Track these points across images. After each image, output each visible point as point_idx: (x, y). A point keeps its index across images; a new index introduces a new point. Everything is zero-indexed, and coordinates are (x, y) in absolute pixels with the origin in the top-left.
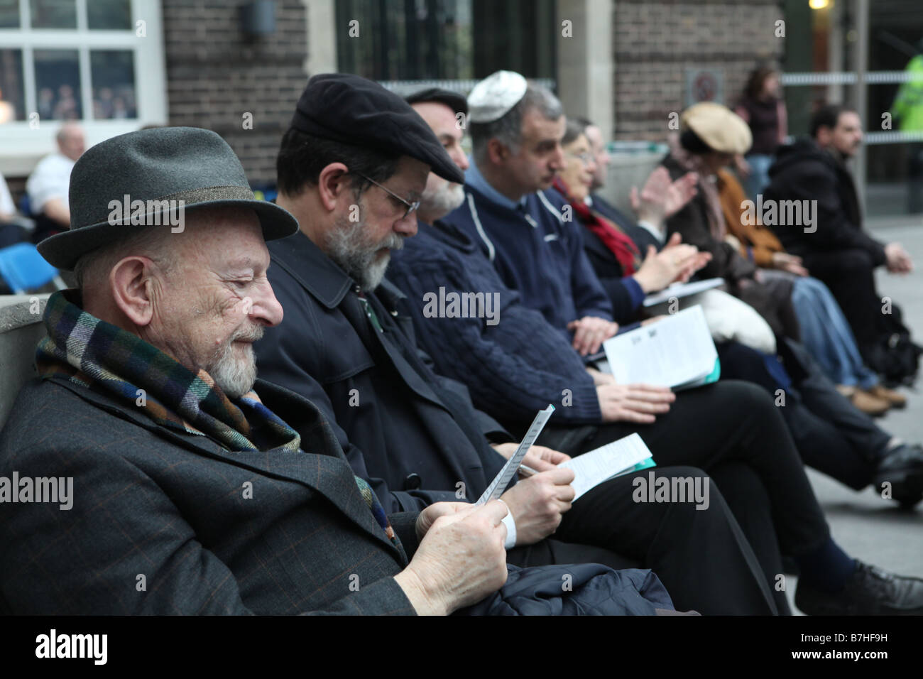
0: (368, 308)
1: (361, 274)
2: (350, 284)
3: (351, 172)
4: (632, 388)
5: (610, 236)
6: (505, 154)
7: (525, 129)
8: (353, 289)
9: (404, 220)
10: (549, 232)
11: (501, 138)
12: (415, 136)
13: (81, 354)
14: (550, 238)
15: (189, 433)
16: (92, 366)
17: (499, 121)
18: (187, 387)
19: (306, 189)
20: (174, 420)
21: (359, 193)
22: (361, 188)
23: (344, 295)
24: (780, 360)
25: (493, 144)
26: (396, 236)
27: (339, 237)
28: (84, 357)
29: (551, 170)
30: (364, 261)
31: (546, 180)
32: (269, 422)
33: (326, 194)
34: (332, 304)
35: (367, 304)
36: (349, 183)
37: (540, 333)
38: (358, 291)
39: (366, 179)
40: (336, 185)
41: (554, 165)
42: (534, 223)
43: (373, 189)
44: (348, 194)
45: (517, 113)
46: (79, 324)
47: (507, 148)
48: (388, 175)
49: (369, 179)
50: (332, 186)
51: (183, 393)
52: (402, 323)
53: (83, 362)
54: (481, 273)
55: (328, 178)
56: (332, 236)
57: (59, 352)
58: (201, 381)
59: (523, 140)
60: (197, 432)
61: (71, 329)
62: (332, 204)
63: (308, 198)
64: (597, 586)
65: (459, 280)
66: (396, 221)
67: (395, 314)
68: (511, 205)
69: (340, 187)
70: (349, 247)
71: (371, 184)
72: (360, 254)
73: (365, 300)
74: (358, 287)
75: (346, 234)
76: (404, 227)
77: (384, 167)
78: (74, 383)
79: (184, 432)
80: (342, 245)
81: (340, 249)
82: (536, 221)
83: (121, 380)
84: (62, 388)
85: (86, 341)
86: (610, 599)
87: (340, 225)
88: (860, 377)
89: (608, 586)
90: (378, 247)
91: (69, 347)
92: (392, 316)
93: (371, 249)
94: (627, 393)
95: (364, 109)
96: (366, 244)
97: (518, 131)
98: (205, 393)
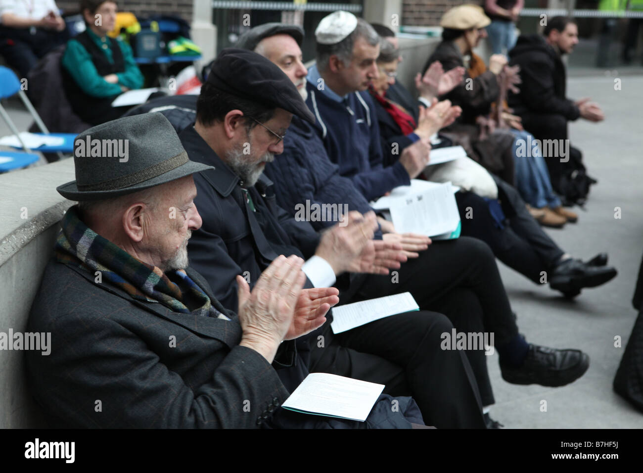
0: (248, 195)
1: (246, 177)
2: (237, 181)
3: (245, 116)
4: (404, 236)
5: (398, 116)
6: (340, 66)
7: (355, 51)
8: (239, 184)
9: (276, 144)
10: (359, 118)
11: (339, 56)
12: (287, 96)
13: (85, 254)
14: (359, 121)
15: (149, 302)
16: (92, 262)
17: (338, 44)
18: (146, 278)
19: (216, 123)
20: (140, 295)
21: (250, 129)
22: (250, 126)
23: (233, 188)
24: (499, 202)
25: (333, 59)
26: (269, 154)
27: (234, 155)
28: (87, 257)
29: (369, 78)
30: (248, 170)
31: (365, 84)
32: (193, 289)
33: (229, 128)
34: (226, 194)
35: (247, 193)
36: (243, 122)
37: (350, 196)
38: (242, 185)
39: (254, 121)
40: (235, 123)
41: (371, 75)
42: (352, 113)
43: (258, 127)
44: (243, 129)
45: (350, 40)
46: (85, 236)
47: (342, 63)
48: (268, 118)
49: (256, 120)
50: (233, 123)
51: (144, 282)
52: (268, 201)
53: (86, 259)
54: (315, 152)
55: (230, 119)
56: (229, 153)
57: (72, 250)
58: (155, 274)
59: (352, 58)
60: (154, 301)
61: (79, 238)
62: (232, 134)
63: (216, 128)
64: (380, 410)
65: (302, 160)
66: (271, 145)
67: (264, 196)
68: (339, 99)
69: (237, 124)
70: (240, 161)
71: (257, 124)
72: (247, 165)
73: (246, 190)
74: (242, 182)
75: (239, 154)
76: (275, 149)
77: (266, 114)
78: (81, 269)
79: (146, 301)
80: (236, 159)
81: (234, 162)
82: (354, 111)
83: (109, 271)
84: (75, 272)
85: (88, 246)
86: (387, 421)
87: (236, 148)
88: (549, 199)
89: (386, 411)
90: (258, 162)
91: (78, 250)
92: (262, 197)
93: (254, 163)
94: (401, 239)
95: (256, 78)
96: (251, 160)
97: (350, 51)
98: (157, 281)
